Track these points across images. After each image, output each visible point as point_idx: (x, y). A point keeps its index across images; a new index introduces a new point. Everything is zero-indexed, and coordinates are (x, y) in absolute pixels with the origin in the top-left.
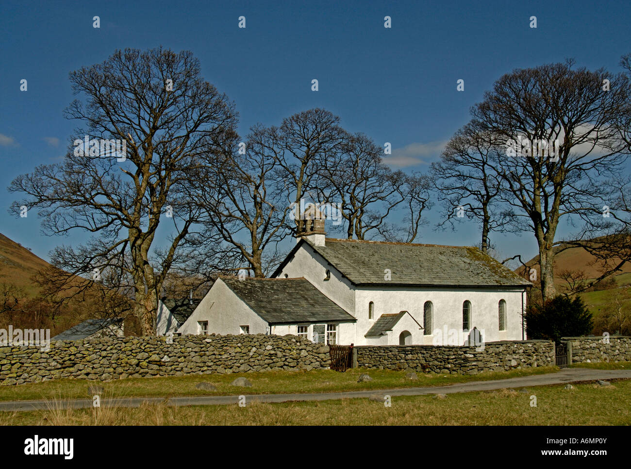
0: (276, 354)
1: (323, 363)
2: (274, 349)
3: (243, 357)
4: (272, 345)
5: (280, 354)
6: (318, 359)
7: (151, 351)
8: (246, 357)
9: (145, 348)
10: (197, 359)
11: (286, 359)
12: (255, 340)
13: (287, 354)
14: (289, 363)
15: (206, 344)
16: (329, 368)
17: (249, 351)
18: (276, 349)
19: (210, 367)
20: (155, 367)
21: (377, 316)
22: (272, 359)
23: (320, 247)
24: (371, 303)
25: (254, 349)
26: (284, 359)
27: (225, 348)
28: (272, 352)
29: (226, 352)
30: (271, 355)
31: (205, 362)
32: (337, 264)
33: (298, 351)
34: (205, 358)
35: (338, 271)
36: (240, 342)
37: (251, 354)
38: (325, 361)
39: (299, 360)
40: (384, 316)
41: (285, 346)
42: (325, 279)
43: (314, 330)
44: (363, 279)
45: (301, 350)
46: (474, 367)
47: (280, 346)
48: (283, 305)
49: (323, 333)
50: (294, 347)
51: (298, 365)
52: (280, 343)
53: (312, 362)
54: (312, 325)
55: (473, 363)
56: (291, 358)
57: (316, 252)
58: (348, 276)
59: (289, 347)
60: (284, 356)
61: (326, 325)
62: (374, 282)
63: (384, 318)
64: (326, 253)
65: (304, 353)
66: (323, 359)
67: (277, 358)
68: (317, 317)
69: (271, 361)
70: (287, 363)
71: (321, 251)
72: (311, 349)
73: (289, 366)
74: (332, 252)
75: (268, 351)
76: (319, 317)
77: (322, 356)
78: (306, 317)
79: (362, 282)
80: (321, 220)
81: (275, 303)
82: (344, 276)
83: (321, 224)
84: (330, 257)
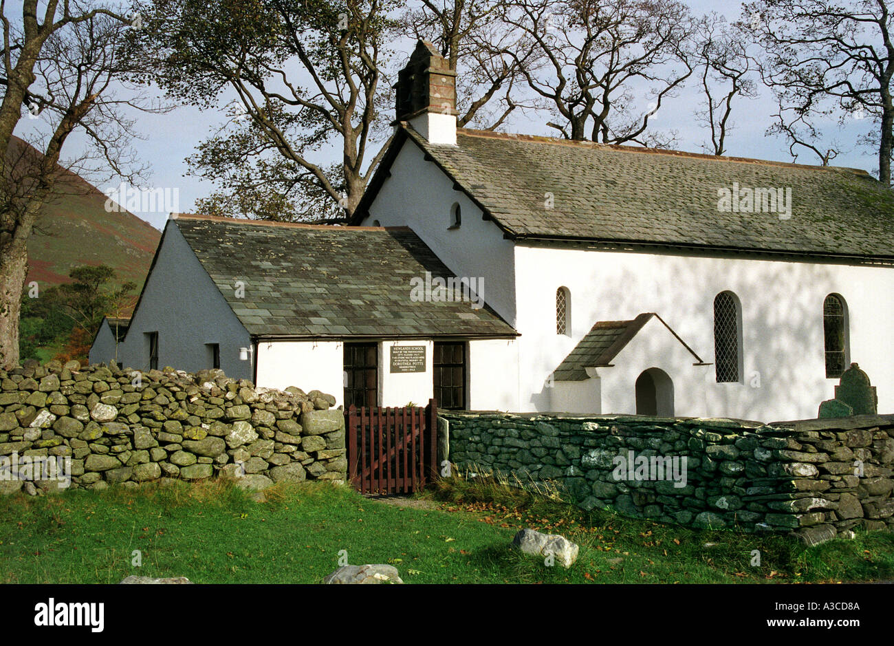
0: (131, 437)
1: (316, 467)
2: (121, 417)
4: (119, 404)
5: (143, 436)
6: (298, 455)
11: (170, 453)
13: (171, 437)
14: (180, 466)
17: (25, 424)
18: (135, 418)
22: (116, 454)
23: (441, 149)
24: (563, 293)
26: (159, 453)
28: (114, 428)
30: (111, 439)
32: (474, 187)
33: (219, 428)
35: (476, 202)
37: (32, 434)
38: (326, 460)
39: (223, 458)
40: (599, 328)
41: (165, 406)
42: (451, 229)
43: (392, 361)
44: (539, 223)
45: (229, 421)
46: (818, 517)
47: (148, 407)
48: (319, 290)
49: (421, 368)
50: (200, 411)
51: (216, 473)
52: (147, 396)
53: (272, 466)
54: (386, 346)
55: (816, 502)
56: (186, 450)
57: (428, 157)
58: (498, 216)
59: (183, 414)
60: (163, 443)
61: (429, 346)
62: (566, 233)
63: (600, 332)
64: (455, 160)
65: (242, 433)
66: (314, 455)
67: (134, 448)
68: (407, 325)
69: (110, 461)
70: (171, 468)
71: (443, 155)
72: (269, 419)
73: (180, 477)
74: (470, 159)
75: (100, 423)
76: (414, 323)
77: (312, 444)
78: (374, 322)
79: (533, 230)
80: (444, 79)
81: (300, 285)
82: (487, 216)
83: (443, 89)
84: (461, 170)
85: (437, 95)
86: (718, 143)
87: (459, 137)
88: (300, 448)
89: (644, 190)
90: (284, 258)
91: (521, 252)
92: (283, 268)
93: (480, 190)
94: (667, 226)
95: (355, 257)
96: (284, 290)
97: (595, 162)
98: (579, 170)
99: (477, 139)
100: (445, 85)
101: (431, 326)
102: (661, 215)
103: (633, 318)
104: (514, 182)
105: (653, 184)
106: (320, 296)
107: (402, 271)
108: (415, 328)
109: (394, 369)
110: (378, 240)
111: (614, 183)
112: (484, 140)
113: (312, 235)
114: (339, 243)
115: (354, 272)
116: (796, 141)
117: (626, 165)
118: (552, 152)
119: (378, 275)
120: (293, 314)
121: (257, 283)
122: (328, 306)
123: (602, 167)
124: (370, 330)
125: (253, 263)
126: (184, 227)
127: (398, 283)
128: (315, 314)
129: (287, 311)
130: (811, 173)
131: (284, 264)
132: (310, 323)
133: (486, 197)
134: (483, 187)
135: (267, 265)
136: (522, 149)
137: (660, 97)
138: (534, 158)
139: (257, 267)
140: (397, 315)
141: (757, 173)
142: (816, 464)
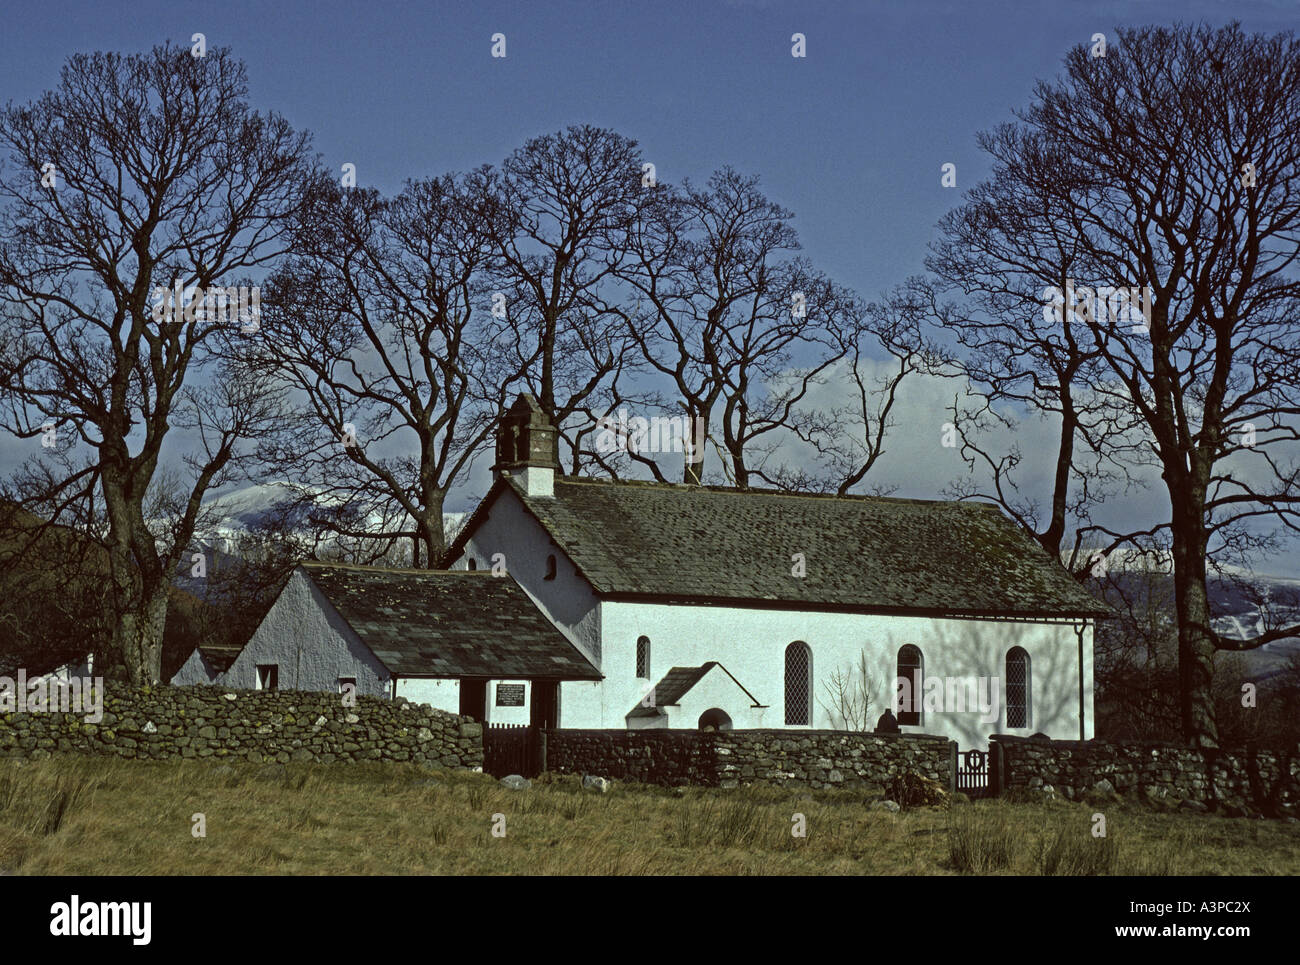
0: (367, 733)
1: (465, 758)
2: (361, 722)
3: (299, 733)
4: (359, 714)
5: (373, 733)
6: (456, 750)
7: (121, 712)
8: (305, 736)
9: (112, 706)
10: (209, 732)
11: (387, 744)
12: (324, 701)
13: (389, 735)
14: (392, 751)
15: (224, 702)
16: (480, 770)
17: (312, 723)
18: (367, 723)
19: (233, 748)
20: (131, 742)
21: (659, 672)
22: (358, 743)
23: (539, 501)
24: (643, 643)
25: (322, 720)
26: (382, 744)
27: (264, 713)
28: (359, 728)
29: (265, 721)
30: (356, 734)
31: (225, 740)
32: (569, 544)
33: (413, 730)
34: (225, 732)
35: (570, 559)
36: (293, 704)
37: (315, 729)
38: (472, 754)
39: (415, 749)
40: (675, 673)
41: (384, 717)
42: (546, 578)
43: (498, 696)
44: (623, 581)
45: (418, 727)
46: (729, 775)
47: (375, 717)
48: (436, 635)
49: (521, 703)
50: (403, 721)
51: (411, 757)
52: (375, 710)
53: (442, 755)
54: (493, 685)
55: (729, 767)
56: (396, 742)
57: (527, 510)
58: (588, 574)
59: (393, 721)
60: (383, 738)
61: (528, 685)
62: (647, 590)
63: (674, 676)
64: (552, 515)
65: (425, 735)
66: (466, 750)
67: (368, 740)
68: (509, 666)
69: (355, 746)
70: (388, 753)
71: (541, 510)
72: (440, 727)
73: (392, 758)
74: (566, 511)
75: (351, 725)
76: (515, 666)
77: (465, 743)
78: (482, 663)
79: (618, 588)
80: (544, 435)
81: (419, 630)
82: (579, 573)
83: (542, 444)
84: (558, 526)
85: (537, 450)
86: (874, 443)
87: (556, 485)
88: (457, 745)
89: (733, 540)
90: (402, 604)
91: (608, 607)
92: (403, 614)
93: (574, 547)
94: (744, 581)
95: (461, 603)
96: (408, 635)
97: (689, 508)
98: (670, 519)
99: (572, 486)
100: (545, 440)
101: (529, 669)
102: (742, 569)
103: (700, 665)
104: (605, 537)
105: (743, 532)
106: (437, 640)
107: (503, 617)
108: (516, 669)
109: (499, 703)
110: (480, 585)
111: (702, 533)
112: (579, 487)
113: (420, 580)
114: (445, 588)
115: (461, 618)
116: (967, 445)
117: (720, 510)
118: (646, 498)
119: (482, 620)
120: (419, 656)
121: (384, 628)
122: (445, 650)
123: (694, 514)
124: (480, 671)
125: (378, 610)
126: (313, 574)
127: (500, 629)
128: (436, 656)
129: (414, 653)
130: (927, 512)
131: (403, 610)
132: (433, 664)
133: (578, 554)
134: (577, 544)
135: (388, 611)
136: (616, 496)
137: (805, 380)
138: (626, 508)
139: (382, 613)
140: (501, 658)
141: (863, 514)
142: (732, 749)
